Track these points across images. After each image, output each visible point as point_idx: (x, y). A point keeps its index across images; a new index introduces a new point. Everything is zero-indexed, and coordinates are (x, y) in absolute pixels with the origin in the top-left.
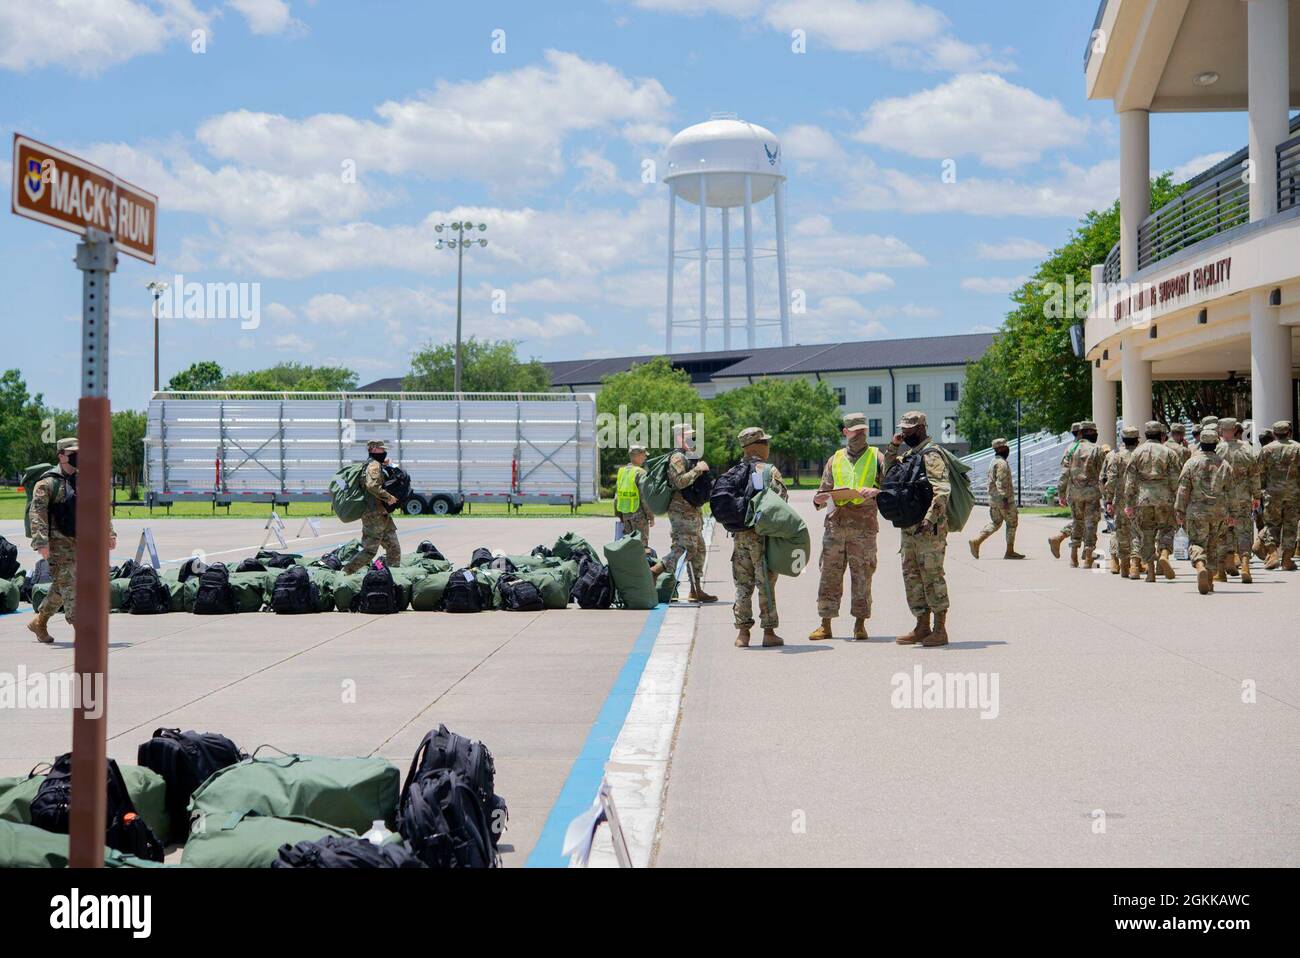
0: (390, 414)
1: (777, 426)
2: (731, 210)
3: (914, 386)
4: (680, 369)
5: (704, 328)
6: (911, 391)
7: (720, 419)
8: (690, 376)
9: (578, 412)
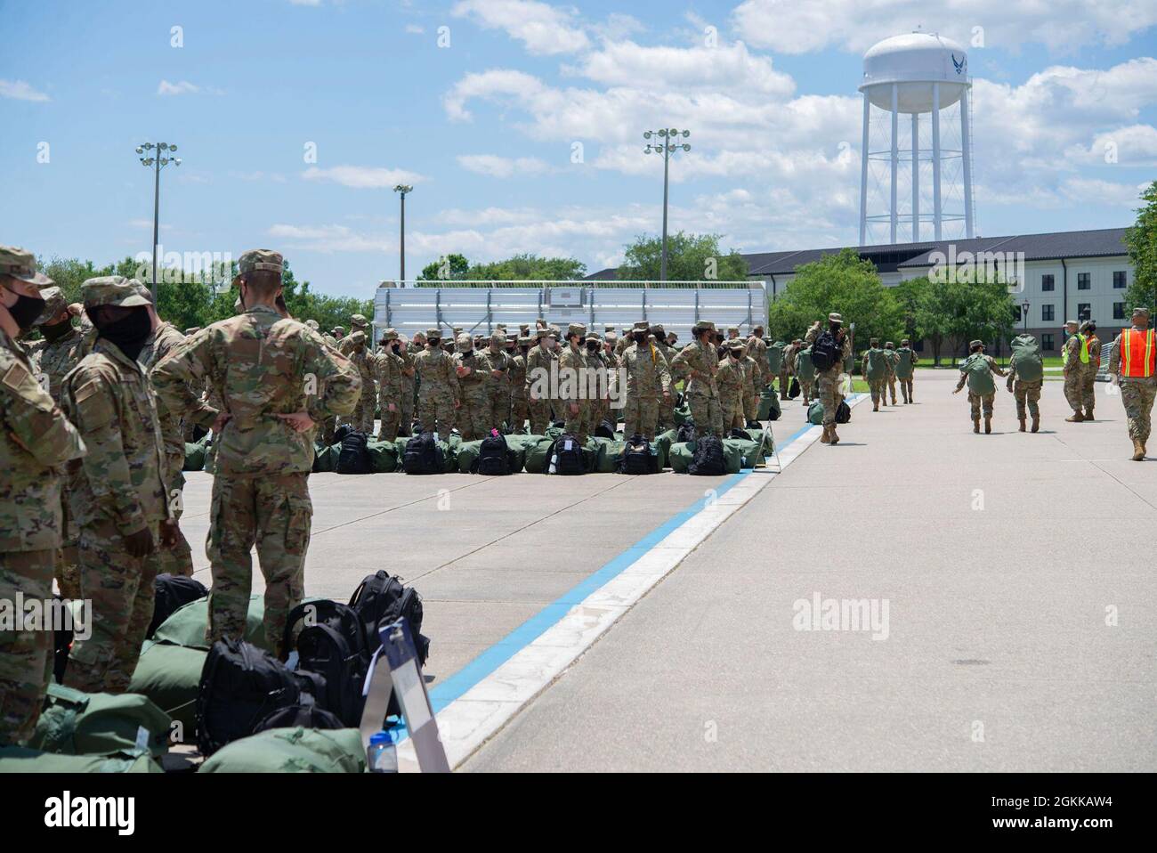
0: (583, 300)
1: (955, 310)
2: (920, 115)
3: (1085, 275)
4: (866, 260)
5: (894, 222)
6: (1082, 279)
7: (901, 304)
8: (876, 266)
9: (750, 299)
